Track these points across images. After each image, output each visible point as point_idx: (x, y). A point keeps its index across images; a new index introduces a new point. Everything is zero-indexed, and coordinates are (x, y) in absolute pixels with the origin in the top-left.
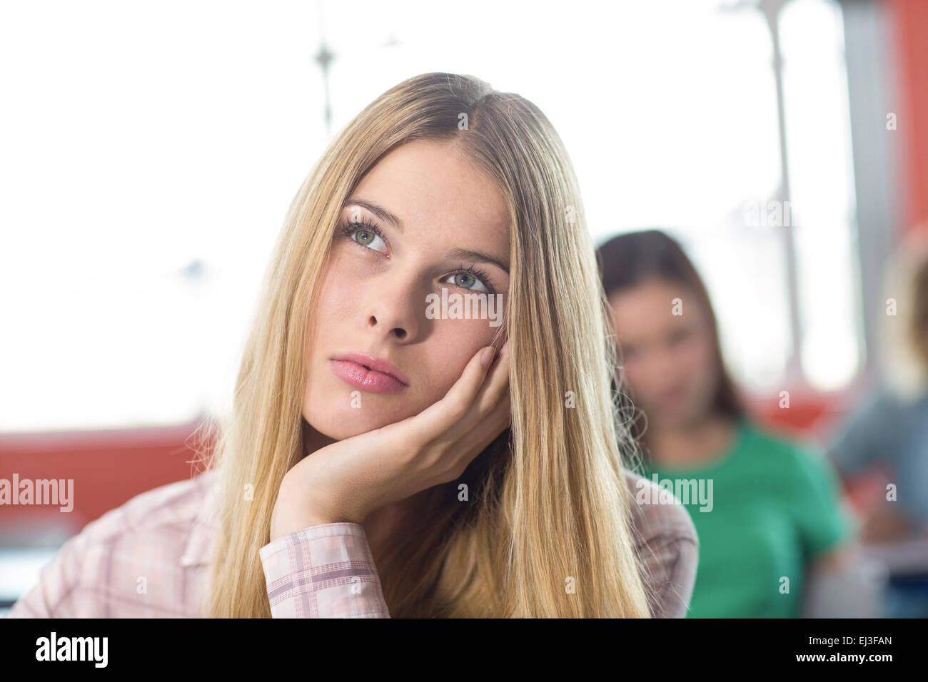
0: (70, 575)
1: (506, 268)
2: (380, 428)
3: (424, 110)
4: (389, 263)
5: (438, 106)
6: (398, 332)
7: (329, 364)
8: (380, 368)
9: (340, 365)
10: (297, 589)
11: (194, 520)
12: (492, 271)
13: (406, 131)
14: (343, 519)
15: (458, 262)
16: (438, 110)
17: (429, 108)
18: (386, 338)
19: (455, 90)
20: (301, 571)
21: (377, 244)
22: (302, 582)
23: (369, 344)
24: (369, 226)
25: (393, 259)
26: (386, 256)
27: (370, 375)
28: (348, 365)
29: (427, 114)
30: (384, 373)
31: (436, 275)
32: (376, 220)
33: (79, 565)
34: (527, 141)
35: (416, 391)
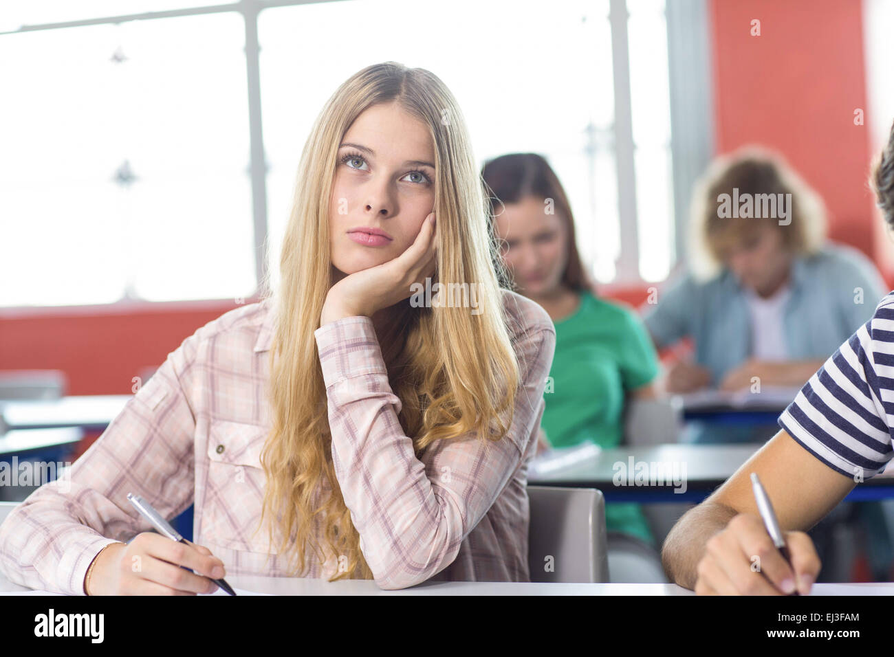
0: (189, 356)
1: (433, 166)
2: (382, 264)
3: (375, 88)
4: (370, 175)
5: (383, 85)
6: (383, 212)
7: (347, 235)
8: (376, 233)
9: (354, 234)
10: (337, 352)
11: (261, 326)
12: (428, 169)
13: (367, 102)
14: (362, 314)
15: (409, 168)
16: (382, 87)
17: (377, 87)
18: (377, 216)
19: (390, 74)
20: (339, 342)
21: (364, 167)
22: (340, 348)
23: (367, 221)
24: (357, 156)
25: (373, 173)
26: (368, 171)
27: (371, 237)
28: (358, 234)
29: (378, 90)
30: (379, 235)
31: (397, 178)
32: (360, 153)
33: (194, 351)
34: (434, 95)
35: (397, 242)
